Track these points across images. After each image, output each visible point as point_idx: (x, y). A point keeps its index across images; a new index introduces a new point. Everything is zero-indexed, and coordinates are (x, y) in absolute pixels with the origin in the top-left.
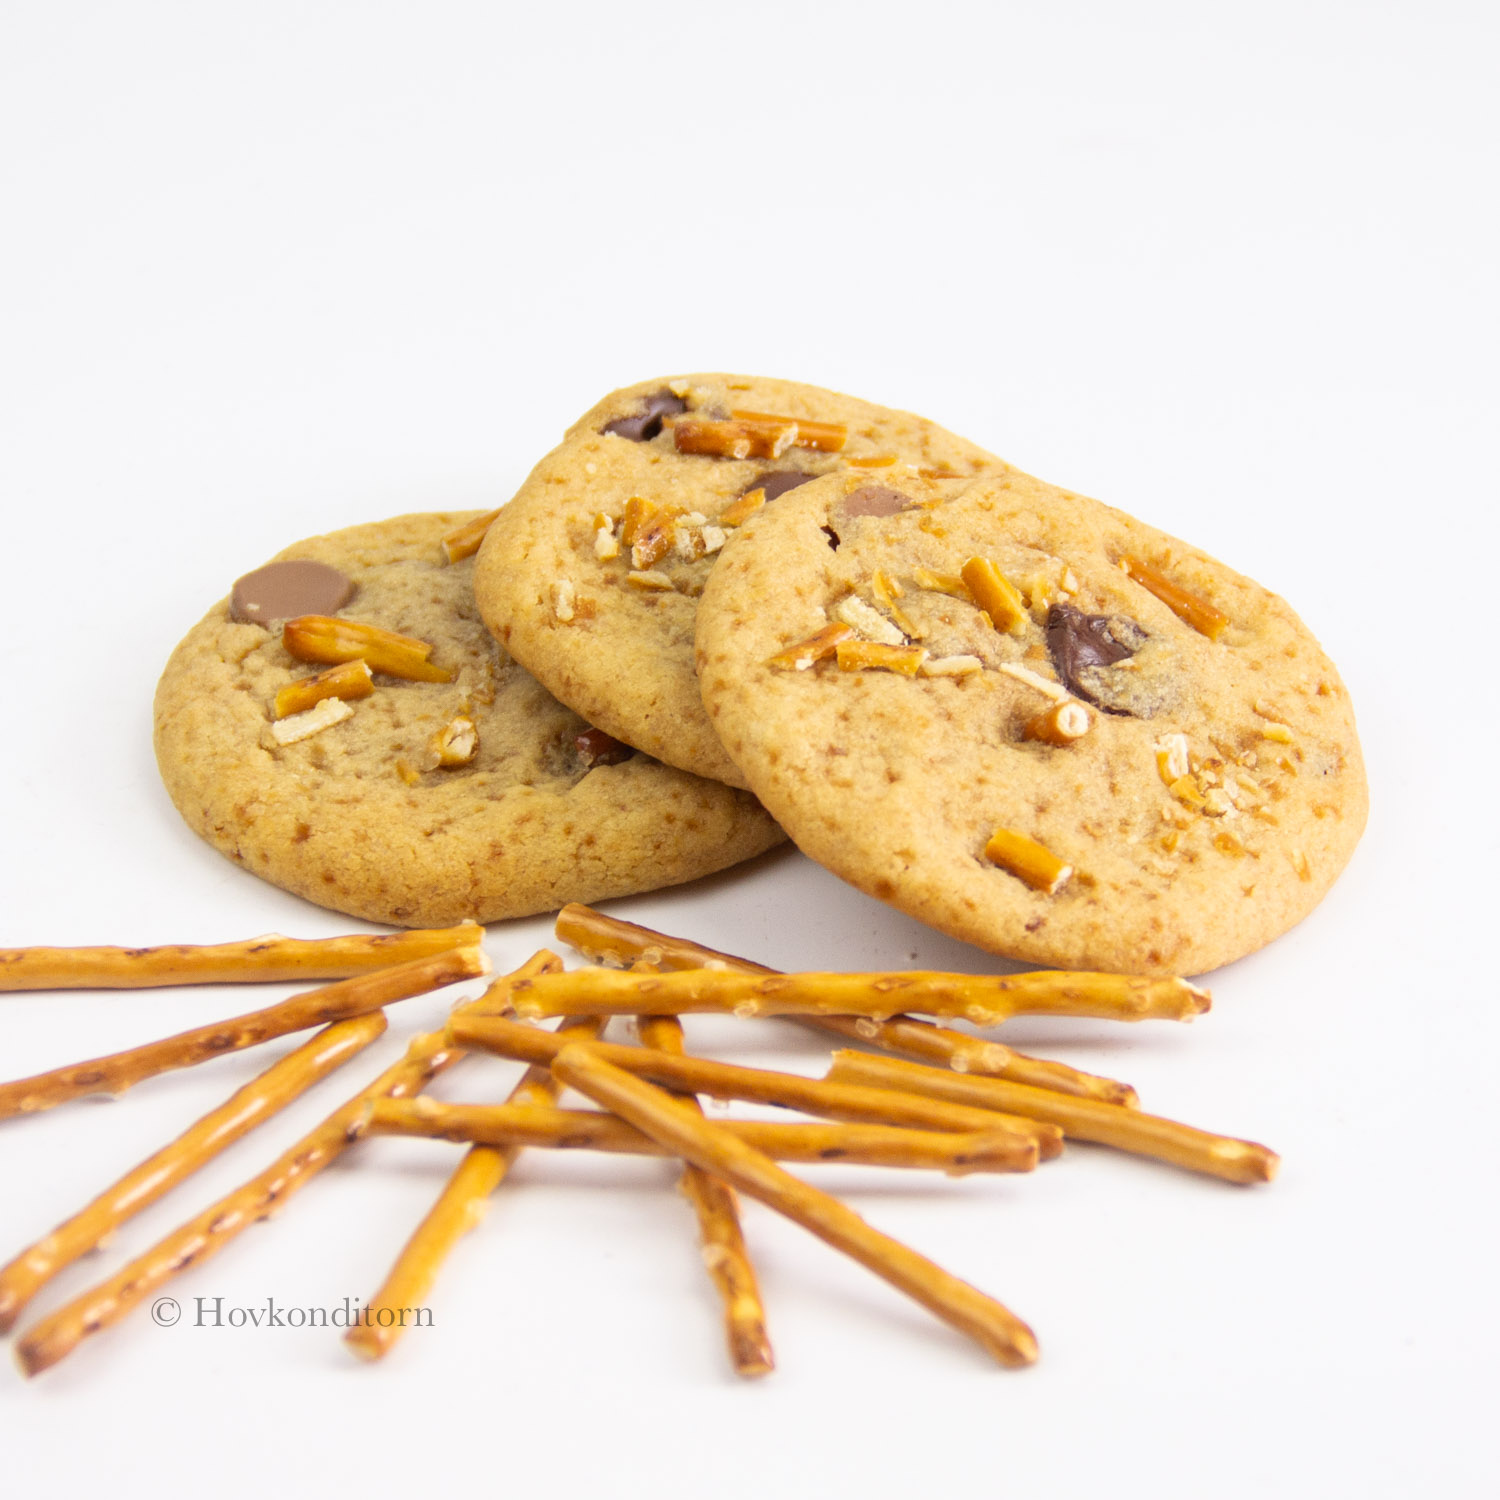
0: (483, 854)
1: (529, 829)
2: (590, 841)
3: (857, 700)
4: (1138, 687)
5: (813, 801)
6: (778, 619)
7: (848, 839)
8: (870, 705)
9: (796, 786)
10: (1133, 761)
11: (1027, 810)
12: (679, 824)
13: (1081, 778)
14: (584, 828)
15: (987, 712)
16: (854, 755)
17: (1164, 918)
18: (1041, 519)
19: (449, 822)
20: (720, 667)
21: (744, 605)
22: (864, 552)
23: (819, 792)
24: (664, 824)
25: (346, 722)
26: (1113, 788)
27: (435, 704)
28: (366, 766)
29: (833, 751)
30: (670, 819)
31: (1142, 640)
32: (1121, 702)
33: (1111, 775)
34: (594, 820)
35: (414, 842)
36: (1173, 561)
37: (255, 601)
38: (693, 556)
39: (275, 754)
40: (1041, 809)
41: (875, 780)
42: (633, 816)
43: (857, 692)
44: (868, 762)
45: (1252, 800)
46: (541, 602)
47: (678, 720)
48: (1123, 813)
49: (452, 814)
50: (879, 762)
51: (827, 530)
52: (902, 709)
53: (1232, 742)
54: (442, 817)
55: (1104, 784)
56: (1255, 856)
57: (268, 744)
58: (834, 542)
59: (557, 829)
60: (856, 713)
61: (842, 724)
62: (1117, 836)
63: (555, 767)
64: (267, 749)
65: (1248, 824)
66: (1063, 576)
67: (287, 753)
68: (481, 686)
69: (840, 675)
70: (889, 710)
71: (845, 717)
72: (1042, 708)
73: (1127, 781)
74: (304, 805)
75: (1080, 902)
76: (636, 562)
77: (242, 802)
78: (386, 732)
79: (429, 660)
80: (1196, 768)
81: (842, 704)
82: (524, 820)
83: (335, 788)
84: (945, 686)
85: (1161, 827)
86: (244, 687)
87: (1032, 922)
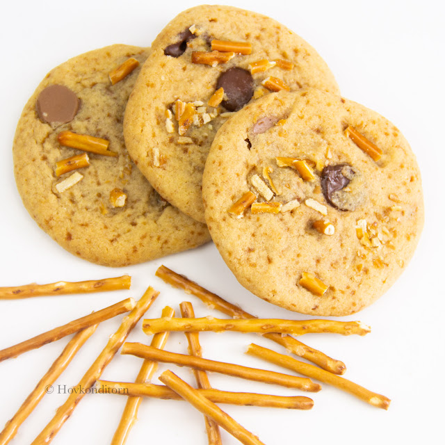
0: (131, 251)
1: (145, 241)
2: (166, 242)
3: (258, 228)
4: (351, 200)
5: (243, 271)
6: (231, 189)
7: (254, 286)
8: (262, 230)
9: (237, 266)
10: (349, 234)
11: (313, 263)
12: (195, 234)
13: (331, 246)
14: (164, 238)
15: (300, 223)
16: (257, 251)
17: (357, 302)
18: (320, 117)
19: (119, 236)
20: (211, 211)
21: (219, 183)
22: (260, 151)
23: (245, 269)
24: (191, 235)
25: (81, 182)
26: (342, 245)
27: (111, 173)
28: (89, 204)
29: (250, 250)
30: (193, 233)
31: (353, 176)
32: (346, 207)
33: (341, 240)
34: (167, 234)
35: (107, 246)
36: (364, 126)
37: (46, 112)
38: (199, 126)
39: (58, 196)
40: (318, 261)
41: (263, 262)
42: (181, 232)
43: (257, 224)
44: (262, 254)
45: (386, 239)
46: (148, 156)
47: (196, 211)
48: (344, 255)
49: (120, 231)
50: (264, 254)
51: (247, 140)
52: (273, 231)
53: (381, 213)
54: (116, 234)
55: (339, 245)
56: (387, 265)
57: (55, 192)
58: (250, 146)
59: (155, 239)
60: (258, 234)
61: (253, 238)
62: (342, 266)
63: (153, 203)
64: (55, 194)
65: (386, 251)
66: (327, 152)
67: (62, 196)
68: (127, 166)
69: (252, 216)
70: (268, 232)
71: (253, 235)
72: (319, 218)
73: (347, 242)
74: (68, 224)
75: (330, 298)
76: (180, 133)
77: (48, 219)
78: (95, 187)
79: (108, 149)
80: (369, 228)
81: (252, 230)
82: (144, 237)
83: (79, 217)
84: (287, 216)
85: (357, 258)
86: (45, 158)
87: (313, 307)
